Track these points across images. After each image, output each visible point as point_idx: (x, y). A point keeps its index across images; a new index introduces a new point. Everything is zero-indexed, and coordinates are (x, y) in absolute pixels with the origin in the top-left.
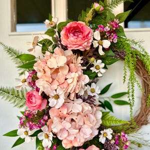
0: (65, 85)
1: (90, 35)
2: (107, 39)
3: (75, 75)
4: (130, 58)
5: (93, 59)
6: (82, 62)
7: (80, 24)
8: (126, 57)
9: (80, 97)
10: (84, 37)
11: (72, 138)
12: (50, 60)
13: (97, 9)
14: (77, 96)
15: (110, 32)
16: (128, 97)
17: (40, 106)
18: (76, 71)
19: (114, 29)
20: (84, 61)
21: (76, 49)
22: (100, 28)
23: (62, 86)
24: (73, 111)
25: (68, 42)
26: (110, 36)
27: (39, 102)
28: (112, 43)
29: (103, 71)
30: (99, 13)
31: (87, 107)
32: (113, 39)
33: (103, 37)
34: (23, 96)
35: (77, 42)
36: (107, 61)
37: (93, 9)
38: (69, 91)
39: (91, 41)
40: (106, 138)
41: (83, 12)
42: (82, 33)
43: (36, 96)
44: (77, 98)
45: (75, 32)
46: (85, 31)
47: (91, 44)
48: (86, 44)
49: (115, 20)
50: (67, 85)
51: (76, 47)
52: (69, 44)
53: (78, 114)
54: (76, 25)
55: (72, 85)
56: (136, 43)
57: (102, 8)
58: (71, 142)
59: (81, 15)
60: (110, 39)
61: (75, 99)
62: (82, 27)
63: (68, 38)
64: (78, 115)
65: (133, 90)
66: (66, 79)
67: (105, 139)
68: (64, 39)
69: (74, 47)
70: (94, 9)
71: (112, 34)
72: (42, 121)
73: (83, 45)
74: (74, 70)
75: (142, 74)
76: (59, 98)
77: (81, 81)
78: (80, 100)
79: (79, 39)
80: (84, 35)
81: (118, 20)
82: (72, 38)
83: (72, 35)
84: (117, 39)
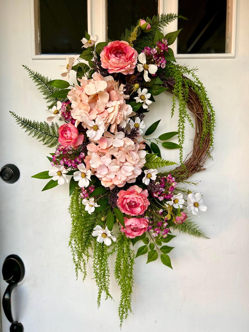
0: (105, 115)
1: (134, 57)
2: (153, 63)
3: (116, 103)
4: (180, 88)
5: (137, 85)
6: (125, 90)
7: (123, 44)
8: (175, 86)
9: (122, 130)
10: (127, 59)
11: (112, 176)
12: (88, 85)
13: (143, 27)
14: (119, 129)
15: (157, 55)
16: (179, 137)
17: (76, 140)
18: (117, 99)
19: (162, 51)
20: (127, 89)
21: (118, 72)
22: (145, 50)
23: (101, 115)
24: (114, 146)
25: (109, 64)
26: (157, 59)
27: (74, 135)
28: (159, 68)
29: (149, 102)
30: (146, 32)
31: (130, 142)
32: (161, 64)
33: (149, 61)
34: (54, 133)
35: (119, 63)
36: (154, 91)
37: (138, 26)
38: (109, 121)
39: (134, 64)
40: (151, 180)
41: (126, 30)
42: (125, 54)
43: (71, 129)
44: (118, 131)
45: (117, 53)
46: (129, 53)
47: (135, 67)
48: (129, 66)
49: (163, 40)
50: (107, 114)
51: (117, 70)
52: (111, 67)
53: (119, 149)
54: (118, 45)
55: (113, 115)
56: (190, 71)
57: (149, 26)
58: (111, 181)
59: (125, 34)
60: (157, 63)
61: (117, 133)
62: (125, 47)
63: (109, 60)
64: (118, 151)
65: (184, 127)
66: (106, 109)
67: (149, 180)
68: (104, 61)
69: (115, 70)
70: (140, 27)
71: (160, 58)
72: (78, 160)
73: (126, 68)
74: (115, 98)
75: (195, 110)
76: (98, 129)
77: (124, 110)
78: (122, 134)
79: (122, 60)
80: (127, 56)
81: (166, 41)
82: (113, 59)
83: (113, 55)
84: (165, 64)
